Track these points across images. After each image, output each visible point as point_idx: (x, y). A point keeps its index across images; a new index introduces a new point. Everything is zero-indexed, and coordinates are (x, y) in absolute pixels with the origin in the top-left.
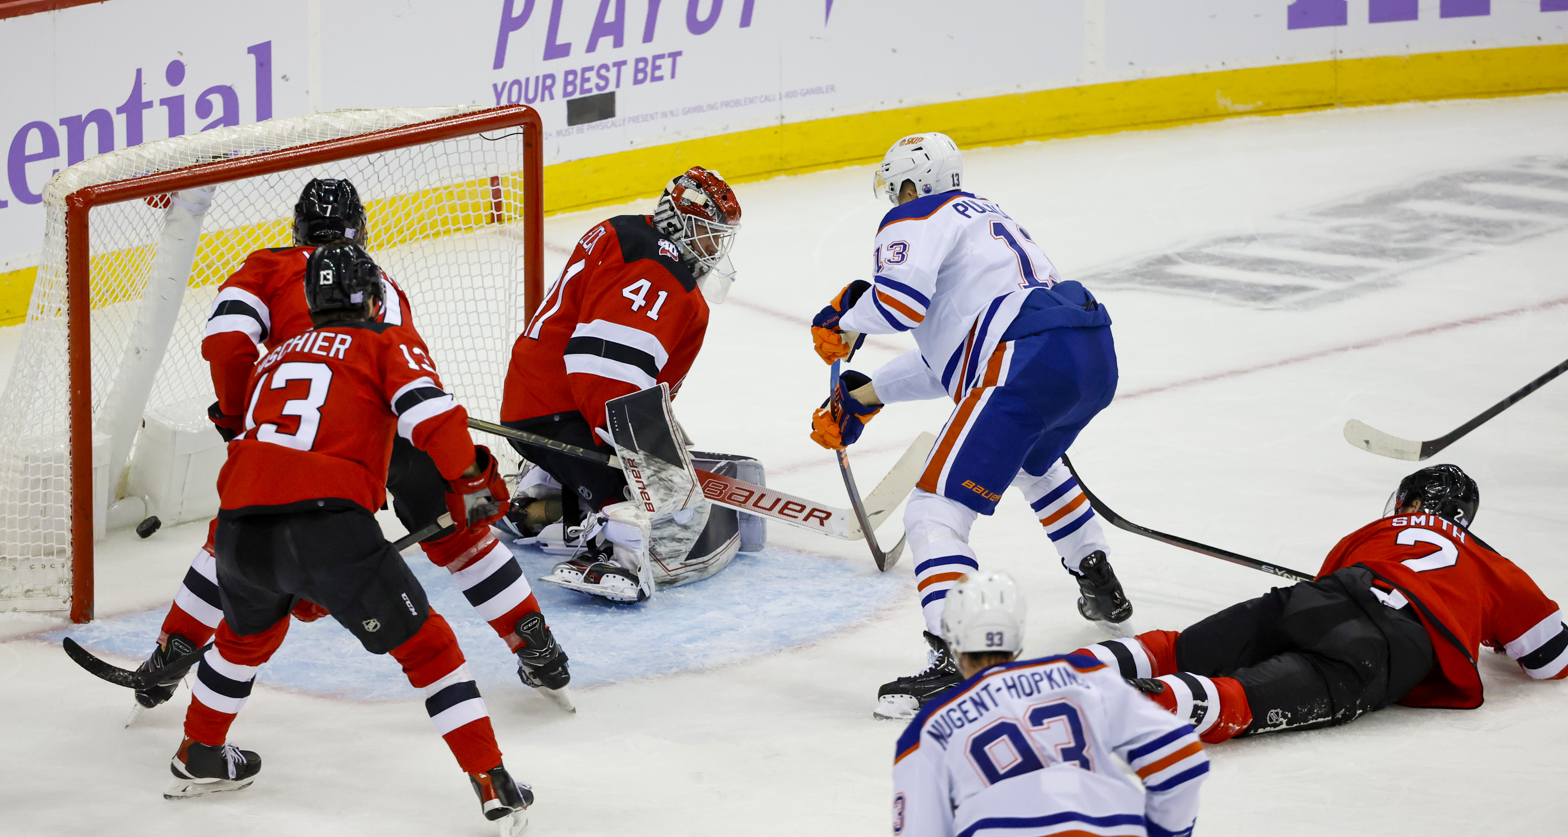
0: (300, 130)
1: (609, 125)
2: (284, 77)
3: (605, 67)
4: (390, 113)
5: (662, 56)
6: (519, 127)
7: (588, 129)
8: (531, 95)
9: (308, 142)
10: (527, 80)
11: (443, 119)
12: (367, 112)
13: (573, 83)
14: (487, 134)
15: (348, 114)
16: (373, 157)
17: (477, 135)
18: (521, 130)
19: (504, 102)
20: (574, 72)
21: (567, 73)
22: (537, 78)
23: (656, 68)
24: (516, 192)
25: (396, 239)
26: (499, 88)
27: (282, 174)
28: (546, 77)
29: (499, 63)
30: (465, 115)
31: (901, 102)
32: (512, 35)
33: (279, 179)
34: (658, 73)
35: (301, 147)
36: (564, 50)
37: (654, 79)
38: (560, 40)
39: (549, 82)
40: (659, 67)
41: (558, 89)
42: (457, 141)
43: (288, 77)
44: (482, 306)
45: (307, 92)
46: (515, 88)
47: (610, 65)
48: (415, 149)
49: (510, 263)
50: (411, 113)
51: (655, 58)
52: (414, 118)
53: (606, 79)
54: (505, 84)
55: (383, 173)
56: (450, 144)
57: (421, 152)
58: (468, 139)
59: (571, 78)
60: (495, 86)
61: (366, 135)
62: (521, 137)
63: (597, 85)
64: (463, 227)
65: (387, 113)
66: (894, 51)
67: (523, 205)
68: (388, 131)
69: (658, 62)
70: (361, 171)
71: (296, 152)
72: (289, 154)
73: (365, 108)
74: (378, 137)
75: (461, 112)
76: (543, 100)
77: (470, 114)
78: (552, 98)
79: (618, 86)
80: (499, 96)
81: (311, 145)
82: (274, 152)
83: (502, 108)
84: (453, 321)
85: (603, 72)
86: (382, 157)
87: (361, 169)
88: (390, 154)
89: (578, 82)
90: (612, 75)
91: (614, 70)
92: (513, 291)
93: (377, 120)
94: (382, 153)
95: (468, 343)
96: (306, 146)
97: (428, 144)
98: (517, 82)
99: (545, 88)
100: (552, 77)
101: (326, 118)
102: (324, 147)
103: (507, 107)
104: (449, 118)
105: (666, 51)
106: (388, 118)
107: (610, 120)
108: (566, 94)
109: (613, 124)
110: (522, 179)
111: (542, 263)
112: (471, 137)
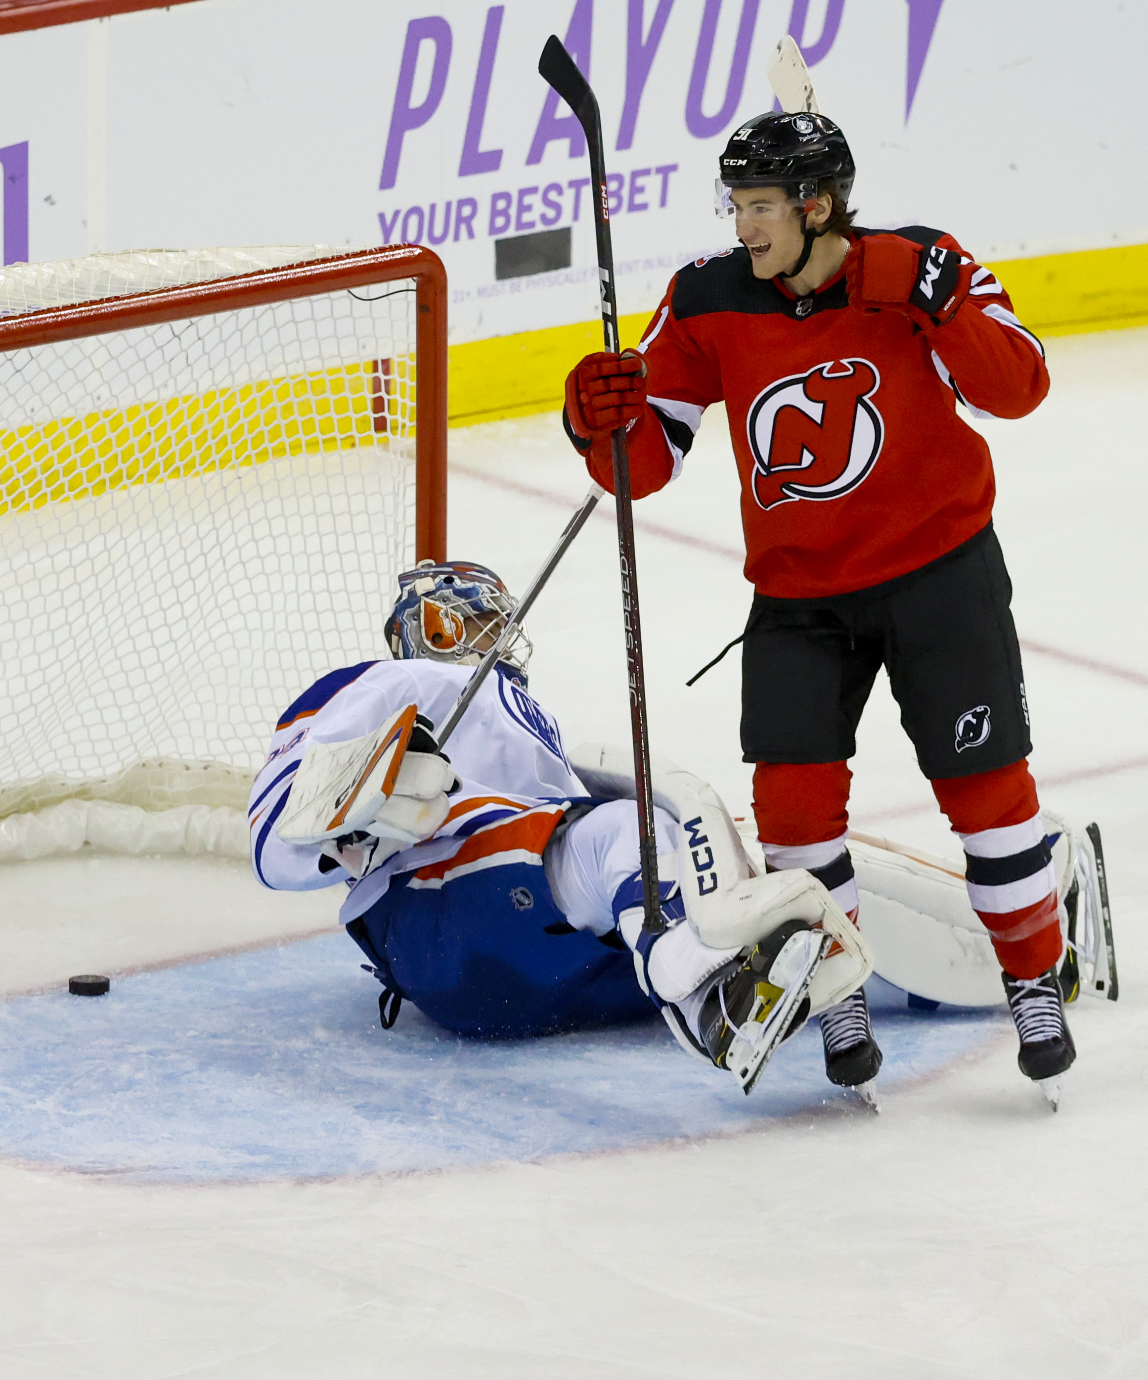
0: (64, 281)
1: (562, 279)
2: (48, 199)
3: (557, 188)
4: (209, 257)
5: (646, 172)
6: (410, 279)
7: (528, 286)
8: (438, 232)
9: (76, 301)
10: (433, 207)
11: (291, 267)
12: (171, 255)
13: (505, 213)
14: (359, 291)
15: (141, 258)
16: (179, 325)
17: (344, 292)
18: (413, 286)
19: (395, 239)
20: (506, 196)
21: (496, 197)
22: (448, 205)
23: (636, 190)
24: (405, 383)
25: (215, 457)
26: (389, 219)
27: (35, 350)
28: (461, 203)
29: (388, 180)
30: (324, 261)
31: (1023, 247)
32: (410, 137)
33: (30, 358)
34: (639, 199)
35: (65, 308)
36: (492, 161)
37: (633, 207)
38: (485, 145)
39: (466, 211)
40: (641, 190)
41: (481, 223)
42: (311, 302)
43: (54, 198)
44: (350, 561)
45: (84, 222)
46: (414, 220)
47: (564, 184)
48: (246, 313)
49: (396, 495)
50: (241, 255)
51: (635, 174)
52: (244, 263)
53: (557, 207)
54: (397, 213)
55: (195, 351)
56: (301, 306)
57: (254, 318)
58: (328, 298)
59: (501, 204)
60: (382, 216)
61: (168, 290)
62: (413, 296)
63: (543, 217)
64: (339, 436)
65: (203, 256)
66: (1013, 167)
67: (414, 404)
68: (202, 284)
69: (640, 181)
70: (160, 348)
71: (57, 317)
72: (45, 318)
73: (168, 248)
74: (186, 293)
75: (320, 256)
76: (457, 238)
77: (333, 259)
78: (471, 234)
79: (576, 217)
80: (387, 232)
81: (80, 305)
82: (22, 316)
83: (391, 248)
84: (304, 585)
85: (553, 196)
86: (193, 327)
87: (160, 344)
88: (205, 322)
89: (513, 211)
90: (566, 200)
91: (569, 193)
92: (400, 539)
93: (187, 267)
94: (194, 319)
95: (327, 621)
96: (73, 306)
97: (266, 306)
98: (416, 210)
99: (460, 220)
100: (472, 202)
101: (105, 263)
102: (101, 308)
103: (397, 247)
104: (300, 265)
105: (653, 164)
106: (204, 263)
107: (563, 272)
108: (493, 230)
109: (568, 279)
110: (414, 363)
111: (444, 495)
112: (334, 295)
